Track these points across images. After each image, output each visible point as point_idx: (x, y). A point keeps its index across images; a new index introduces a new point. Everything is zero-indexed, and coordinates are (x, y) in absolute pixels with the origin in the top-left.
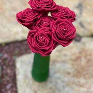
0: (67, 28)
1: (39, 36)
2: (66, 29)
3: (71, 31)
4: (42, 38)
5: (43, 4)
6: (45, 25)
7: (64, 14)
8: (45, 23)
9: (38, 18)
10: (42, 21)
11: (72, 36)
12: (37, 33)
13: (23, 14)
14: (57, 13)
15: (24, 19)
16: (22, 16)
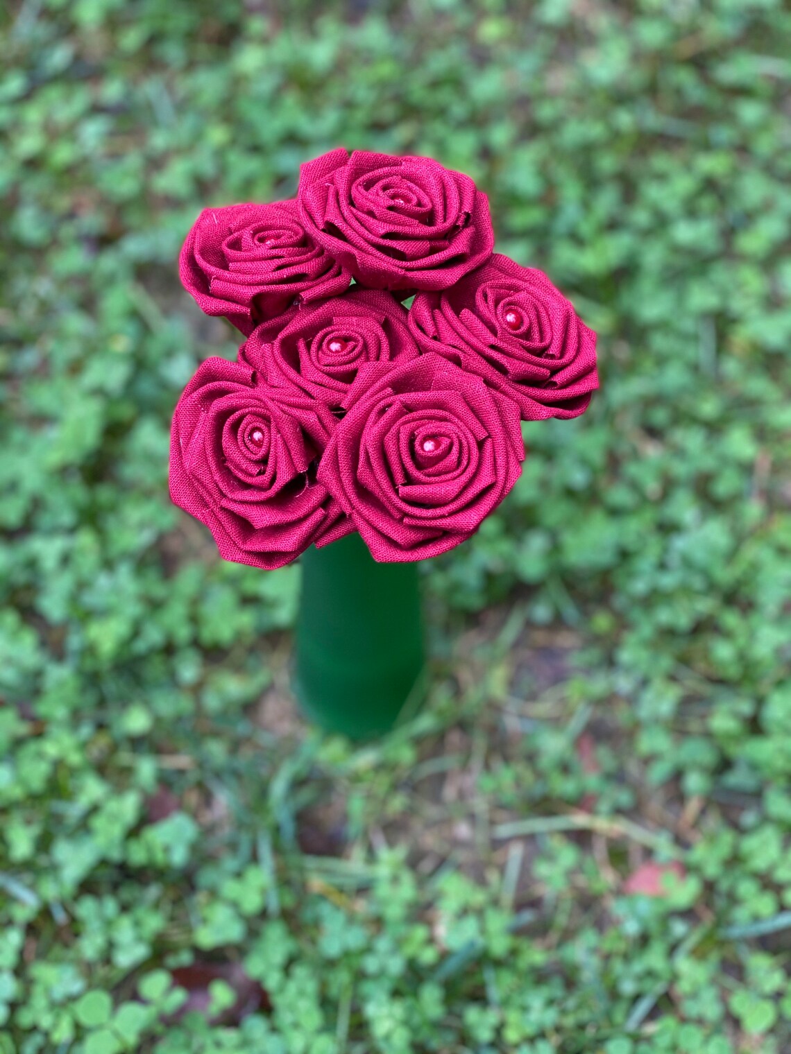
1: (241, 418)
2: (437, 446)
3: (464, 478)
4: (257, 435)
5: (371, 213)
6: (330, 360)
7: (492, 340)
8: (335, 346)
9: (306, 295)
10: (329, 322)
11: (452, 514)
12: (250, 391)
13: (236, 230)
14: (450, 313)
15: (213, 269)
16: (224, 237)
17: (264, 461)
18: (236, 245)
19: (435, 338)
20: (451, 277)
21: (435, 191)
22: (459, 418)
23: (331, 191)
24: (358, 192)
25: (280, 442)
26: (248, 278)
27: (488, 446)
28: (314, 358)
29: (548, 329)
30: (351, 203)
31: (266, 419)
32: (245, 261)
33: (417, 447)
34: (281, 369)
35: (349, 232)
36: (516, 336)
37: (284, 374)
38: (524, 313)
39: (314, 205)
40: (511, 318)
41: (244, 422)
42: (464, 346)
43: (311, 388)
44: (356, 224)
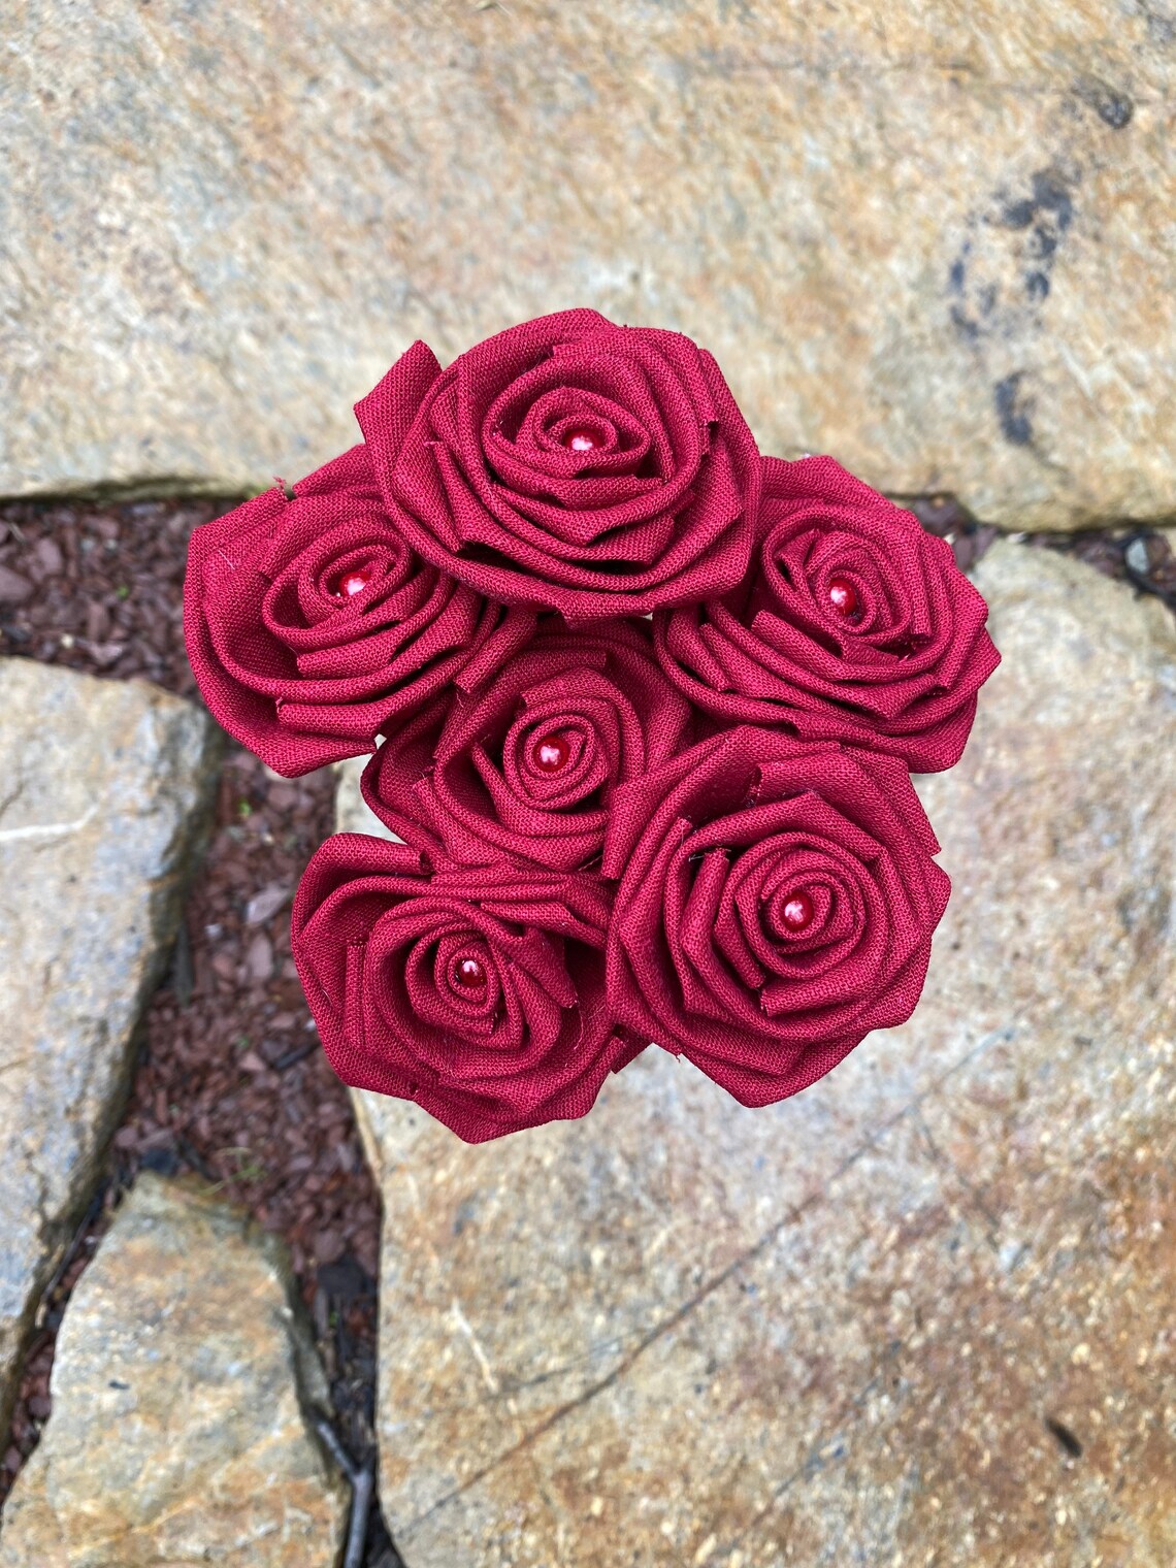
0: (823, 898)
1: (433, 949)
2: (810, 911)
5: (549, 498)
6: (550, 788)
7: (840, 670)
8: (549, 754)
9: (467, 681)
10: (515, 706)
13: (276, 573)
14: (736, 629)
15: (270, 685)
16: (260, 594)
17: (500, 1013)
18: (290, 608)
19: (726, 691)
20: (731, 568)
21: (638, 392)
22: (827, 837)
23: (443, 457)
24: (497, 447)
25: (519, 977)
26: (347, 687)
27: (887, 868)
28: (518, 789)
29: (899, 590)
30: (494, 475)
31: (478, 940)
32: (325, 646)
33: (777, 923)
34: (465, 827)
35: (521, 552)
36: (866, 633)
37: (476, 834)
38: (856, 578)
39: (424, 501)
40: (837, 595)
41: (440, 958)
42: (787, 693)
43: (536, 850)
44: (527, 530)
